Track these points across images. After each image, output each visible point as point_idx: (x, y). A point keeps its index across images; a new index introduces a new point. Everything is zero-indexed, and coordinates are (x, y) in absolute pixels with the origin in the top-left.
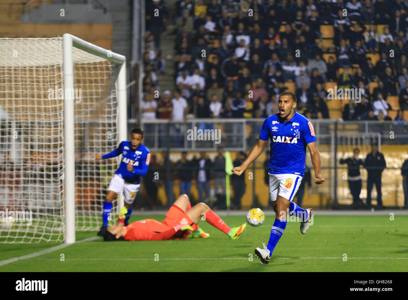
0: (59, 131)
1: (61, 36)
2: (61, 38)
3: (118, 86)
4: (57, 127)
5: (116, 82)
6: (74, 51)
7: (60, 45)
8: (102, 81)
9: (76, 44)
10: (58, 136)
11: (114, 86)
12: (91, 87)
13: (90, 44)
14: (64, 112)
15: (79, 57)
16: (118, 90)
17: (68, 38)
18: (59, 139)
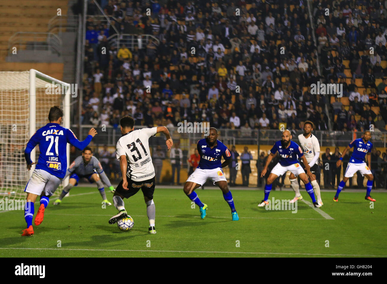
0: (26, 132)
1: (29, 70)
2: (28, 72)
3: (65, 103)
4: (25, 129)
5: (63, 100)
6: (37, 80)
7: (28, 76)
8: (55, 100)
9: (38, 76)
10: (25, 135)
11: (62, 103)
12: (47, 104)
13: (47, 76)
14: (29, 119)
15: (40, 85)
16: (65, 106)
17: (33, 72)
18: (26, 137)
